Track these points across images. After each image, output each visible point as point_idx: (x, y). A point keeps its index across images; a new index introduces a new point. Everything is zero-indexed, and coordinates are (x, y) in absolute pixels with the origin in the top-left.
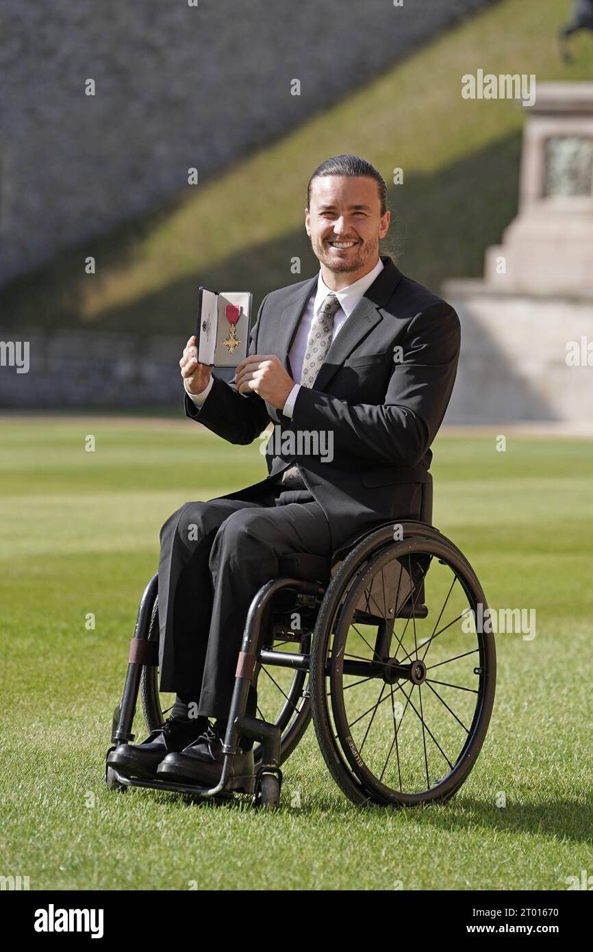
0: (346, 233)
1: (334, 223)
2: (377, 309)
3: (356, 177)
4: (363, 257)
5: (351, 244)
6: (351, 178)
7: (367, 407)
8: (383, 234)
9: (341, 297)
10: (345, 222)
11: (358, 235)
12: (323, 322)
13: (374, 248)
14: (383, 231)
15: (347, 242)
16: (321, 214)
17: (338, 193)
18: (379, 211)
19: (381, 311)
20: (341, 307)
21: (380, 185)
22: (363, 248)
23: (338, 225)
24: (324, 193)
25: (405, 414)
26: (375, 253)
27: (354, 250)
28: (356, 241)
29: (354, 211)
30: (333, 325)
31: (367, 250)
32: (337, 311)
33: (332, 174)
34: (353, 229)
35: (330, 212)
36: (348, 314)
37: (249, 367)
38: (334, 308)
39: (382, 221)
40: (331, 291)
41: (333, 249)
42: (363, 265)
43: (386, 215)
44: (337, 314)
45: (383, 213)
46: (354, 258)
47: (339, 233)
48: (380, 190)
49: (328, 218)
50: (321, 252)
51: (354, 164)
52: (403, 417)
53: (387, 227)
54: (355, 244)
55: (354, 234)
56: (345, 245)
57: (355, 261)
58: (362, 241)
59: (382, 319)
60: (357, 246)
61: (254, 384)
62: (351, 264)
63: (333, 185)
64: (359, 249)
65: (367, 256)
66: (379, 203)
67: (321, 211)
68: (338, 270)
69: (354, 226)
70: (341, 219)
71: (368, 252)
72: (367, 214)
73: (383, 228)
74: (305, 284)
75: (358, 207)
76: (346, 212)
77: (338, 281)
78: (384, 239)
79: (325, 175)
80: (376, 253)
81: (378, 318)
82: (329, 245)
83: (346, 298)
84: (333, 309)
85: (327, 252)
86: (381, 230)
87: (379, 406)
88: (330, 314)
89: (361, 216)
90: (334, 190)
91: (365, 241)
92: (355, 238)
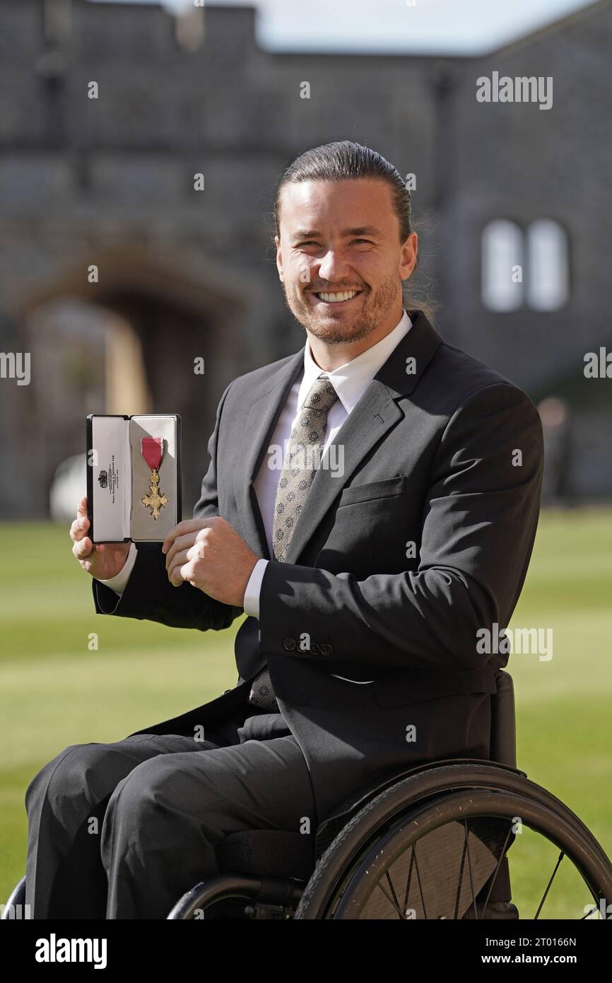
0: (340, 276)
1: (318, 261)
2: (396, 401)
3: (351, 181)
4: (372, 315)
5: (351, 294)
6: (344, 182)
7: (383, 579)
8: (407, 272)
9: (336, 381)
10: (335, 258)
11: (361, 278)
12: (308, 424)
13: (392, 298)
14: (407, 268)
15: (343, 292)
16: (297, 247)
17: (322, 210)
18: (396, 235)
19: (404, 403)
20: (337, 399)
21: (396, 191)
22: (371, 299)
23: (326, 265)
24: (299, 209)
25: (447, 580)
26: (394, 307)
27: (357, 304)
28: (360, 289)
29: (352, 238)
30: (325, 428)
31: (378, 302)
32: (333, 404)
33: (311, 176)
34: (352, 269)
35: (311, 243)
36: (350, 409)
37: (180, 542)
38: (326, 400)
39: (405, 251)
40: (321, 371)
41: (321, 307)
42: (374, 328)
43: (410, 240)
44: (332, 411)
45: (404, 236)
46: (356, 318)
47: (327, 278)
48: (396, 199)
49: (308, 253)
50: (302, 311)
51: (348, 157)
52: (444, 587)
53: (414, 259)
54: (358, 293)
55: (354, 278)
56: (341, 297)
57: (359, 322)
58: (368, 288)
59: (403, 416)
60: (361, 297)
61: (186, 571)
62: (351, 329)
63: (314, 196)
64: (365, 302)
65: (380, 313)
66: (395, 221)
67: (296, 242)
68: (331, 338)
69: (352, 264)
70: (330, 255)
71: (380, 306)
72: (376, 242)
73: (407, 262)
74: (286, 363)
75: (358, 232)
76: (338, 242)
77: (332, 355)
78: (409, 280)
79: (299, 179)
80: (397, 303)
81: (397, 415)
82: (313, 299)
83: (345, 383)
84: (324, 402)
85: (311, 311)
86: (403, 265)
87: (403, 574)
88: (321, 410)
89: (364, 246)
90: (315, 206)
91: (375, 288)
92: (357, 284)
